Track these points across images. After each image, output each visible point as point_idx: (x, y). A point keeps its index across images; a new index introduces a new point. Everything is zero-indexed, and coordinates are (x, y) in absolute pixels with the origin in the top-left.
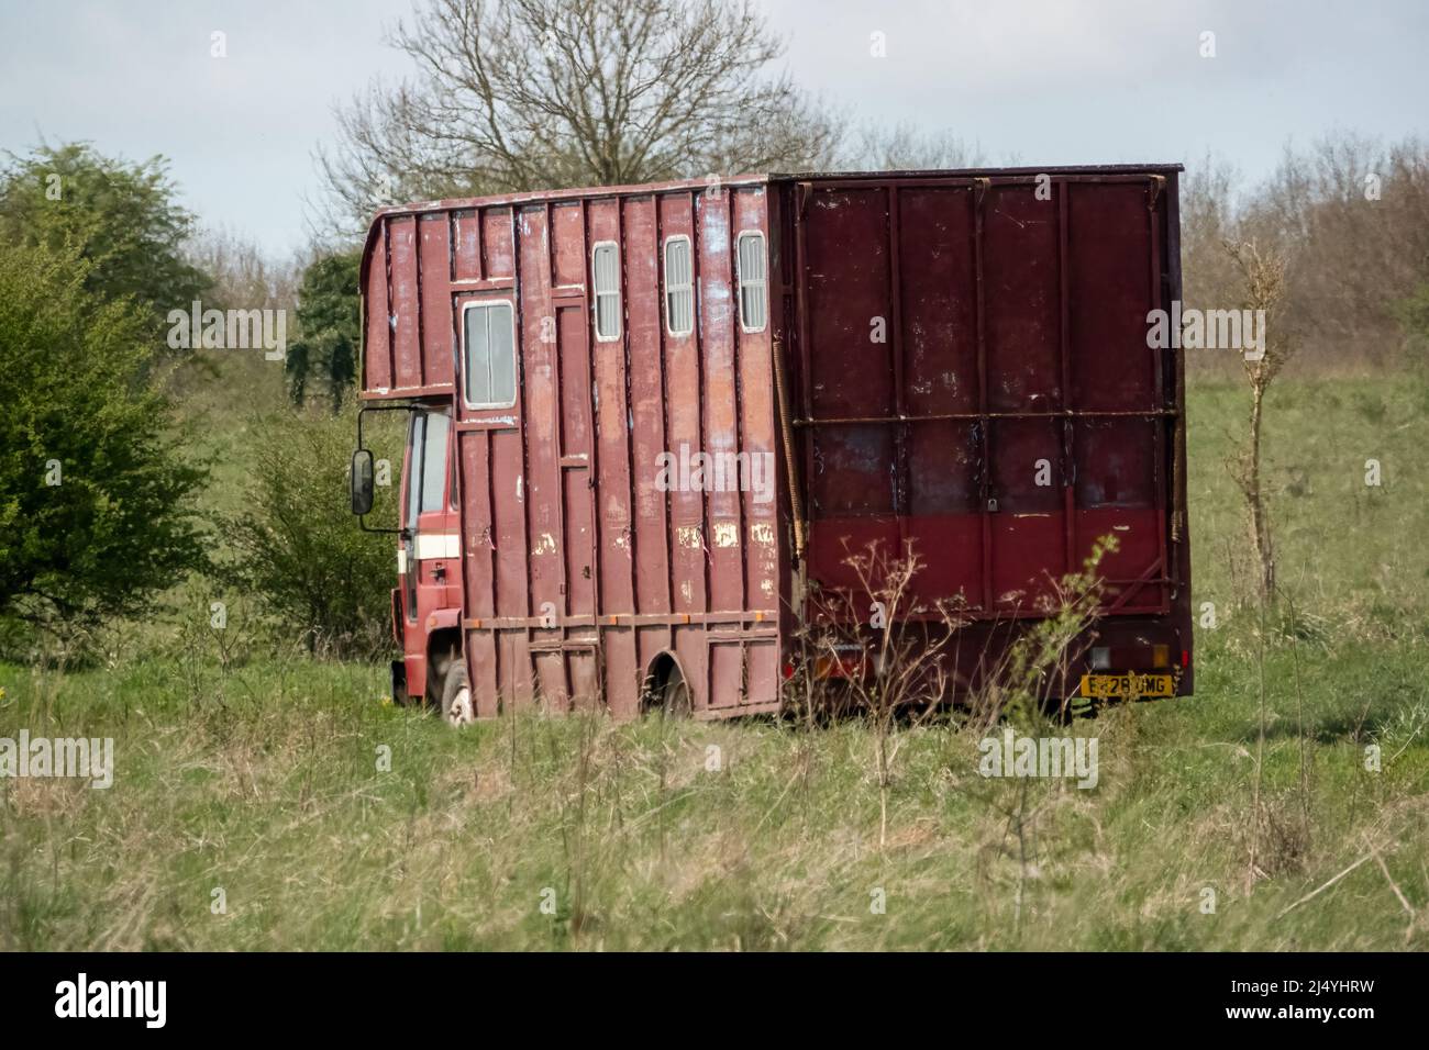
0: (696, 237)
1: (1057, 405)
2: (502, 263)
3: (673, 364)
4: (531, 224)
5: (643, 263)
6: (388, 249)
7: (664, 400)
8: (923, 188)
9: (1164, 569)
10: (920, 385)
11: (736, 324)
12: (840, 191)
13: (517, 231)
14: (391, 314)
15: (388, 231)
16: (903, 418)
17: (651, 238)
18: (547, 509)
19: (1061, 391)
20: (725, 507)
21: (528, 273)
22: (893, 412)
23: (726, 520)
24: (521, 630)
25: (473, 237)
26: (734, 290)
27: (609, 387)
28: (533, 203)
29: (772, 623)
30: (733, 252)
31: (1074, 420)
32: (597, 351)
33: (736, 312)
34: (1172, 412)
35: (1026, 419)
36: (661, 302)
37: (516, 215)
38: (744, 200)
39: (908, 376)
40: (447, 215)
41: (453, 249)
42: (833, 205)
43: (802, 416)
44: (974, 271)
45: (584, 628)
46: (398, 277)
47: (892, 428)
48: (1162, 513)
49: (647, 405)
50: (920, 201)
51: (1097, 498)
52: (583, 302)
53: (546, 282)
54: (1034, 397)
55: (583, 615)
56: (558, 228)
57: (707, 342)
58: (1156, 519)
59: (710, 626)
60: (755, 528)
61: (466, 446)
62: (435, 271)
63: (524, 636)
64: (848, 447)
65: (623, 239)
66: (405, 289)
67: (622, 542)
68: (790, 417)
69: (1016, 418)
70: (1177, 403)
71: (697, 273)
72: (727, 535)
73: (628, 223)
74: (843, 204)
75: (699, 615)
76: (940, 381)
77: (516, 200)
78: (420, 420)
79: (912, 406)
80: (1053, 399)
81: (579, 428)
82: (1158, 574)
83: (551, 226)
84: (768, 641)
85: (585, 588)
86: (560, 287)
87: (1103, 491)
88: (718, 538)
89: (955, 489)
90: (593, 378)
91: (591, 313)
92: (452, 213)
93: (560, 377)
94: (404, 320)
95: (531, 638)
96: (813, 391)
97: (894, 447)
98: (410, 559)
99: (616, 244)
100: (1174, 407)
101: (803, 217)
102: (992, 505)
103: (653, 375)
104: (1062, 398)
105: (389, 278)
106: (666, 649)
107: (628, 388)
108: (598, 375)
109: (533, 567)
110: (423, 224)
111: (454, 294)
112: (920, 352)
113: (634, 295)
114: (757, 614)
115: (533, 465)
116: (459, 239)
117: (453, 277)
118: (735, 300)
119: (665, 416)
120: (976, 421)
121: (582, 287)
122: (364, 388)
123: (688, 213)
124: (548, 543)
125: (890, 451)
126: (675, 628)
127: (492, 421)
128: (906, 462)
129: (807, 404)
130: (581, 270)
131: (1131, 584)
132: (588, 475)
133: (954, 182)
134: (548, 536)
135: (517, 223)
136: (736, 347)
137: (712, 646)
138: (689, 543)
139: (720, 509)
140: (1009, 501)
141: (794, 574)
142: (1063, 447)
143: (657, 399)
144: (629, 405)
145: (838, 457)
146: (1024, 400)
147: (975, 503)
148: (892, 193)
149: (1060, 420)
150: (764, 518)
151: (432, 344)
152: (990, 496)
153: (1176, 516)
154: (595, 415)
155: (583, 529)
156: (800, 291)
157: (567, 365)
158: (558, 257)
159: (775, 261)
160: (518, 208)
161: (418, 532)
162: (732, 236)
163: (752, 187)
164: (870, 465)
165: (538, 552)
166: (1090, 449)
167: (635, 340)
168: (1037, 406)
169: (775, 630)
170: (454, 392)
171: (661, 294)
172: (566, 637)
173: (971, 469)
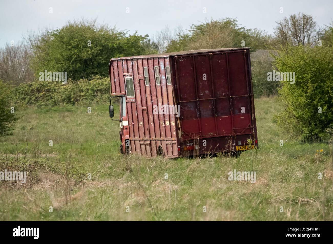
0: (159, 66)
1: (228, 95)
2: (130, 70)
3: (158, 90)
4: (135, 63)
5: (152, 71)
6: (113, 67)
7: (157, 97)
8: (199, 56)
9: (251, 125)
10: (201, 94)
11: (166, 84)
12: (183, 58)
13: (132, 64)
14: (114, 79)
15: (113, 63)
16: (198, 100)
17: (153, 66)
18: (141, 117)
19: (229, 93)
20: (167, 118)
21: (134, 72)
22: (196, 99)
23: (167, 120)
24: (138, 140)
25: (126, 65)
26: (166, 77)
27: (148, 94)
28: (134, 59)
29: (175, 141)
30: (165, 70)
31: (231, 98)
32: (146, 87)
33: (166, 81)
34: (251, 95)
35: (222, 99)
36: (155, 79)
37: (132, 61)
38: (166, 60)
39: (199, 92)
40: (121, 61)
41: (123, 67)
42: (182, 60)
43: (179, 101)
44: (210, 71)
45: (148, 140)
46: (115, 72)
47: (196, 102)
48: (250, 114)
49: (154, 98)
50: (199, 58)
51: (237, 112)
52: (143, 78)
53: (137, 74)
54: (224, 94)
55: (147, 138)
56: (138, 64)
57: (162, 87)
58: (249, 115)
59: (167, 140)
60: (172, 122)
61: (128, 105)
62: (121, 71)
63: (139, 141)
64: (188, 106)
65: (148, 67)
66: (116, 74)
67: (152, 124)
68: (176, 101)
69: (220, 98)
70: (252, 93)
71: (160, 74)
72: (168, 123)
73: (149, 63)
74: (184, 60)
75: (165, 138)
76: (205, 92)
77: (132, 58)
78: (122, 98)
79: (200, 97)
80: (227, 94)
81: (144, 102)
82: (250, 126)
83: (137, 63)
84: (175, 144)
85: (147, 132)
86: (140, 75)
87: (238, 111)
88: (166, 124)
89: (210, 112)
90: (146, 93)
91: (144, 80)
92: (122, 60)
93: (141, 92)
94: (117, 80)
95: (140, 142)
96: (180, 96)
97: (197, 106)
98: (122, 125)
99: (147, 67)
100: (251, 94)
101: (176, 63)
102: (216, 115)
103: (155, 93)
104: (229, 94)
105: (114, 72)
106: (160, 145)
107: (151, 95)
108: (146, 92)
109: (139, 128)
110: (118, 62)
111: (124, 76)
112: (201, 87)
113: (151, 77)
114: (173, 138)
115: (138, 109)
116: (124, 65)
117: (123, 73)
118: (166, 79)
119: (157, 100)
120: (212, 100)
121: (143, 75)
122: (111, 93)
123: (158, 62)
124: (141, 123)
125: (196, 107)
126: (161, 141)
127: (131, 100)
128: (199, 108)
129: (179, 98)
130: (142, 72)
131: (244, 129)
132: (146, 111)
133: (205, 54)
134: (141, 122)
135: (132, 63)
136: (167, 88)
137: (167, 144)
138: (162, 125)
139: (166, 118)
140: (219, 114)
141: (179, 131)
142: (230, 103)
143: (156, 97)
144: (151, 98)
145: (186, 108)
146: (222, 95)
147: (213, 115)
148: (194, 57)
149: (229, 98)
150: (173, 120)
151: (121, 85)
152: (216, 113)
153: (253, 115)
154: (146, 99)
155: (146, 121)
156: (177, 77)
157: (141, 90)
158: (139, 69)
159: (172, 72)
160: (132, 60)
161: (123, 120)
162: (165, 67)
163: (167, 57)
164: (192, 109)
165: (140, 125)
166: (235, 103)
167: (152, 86)
168: (224, 96)
169: (176, 142)
170: (125, 94)
171: (155, 77)
172: (145, 142)
173: (212, 109)
